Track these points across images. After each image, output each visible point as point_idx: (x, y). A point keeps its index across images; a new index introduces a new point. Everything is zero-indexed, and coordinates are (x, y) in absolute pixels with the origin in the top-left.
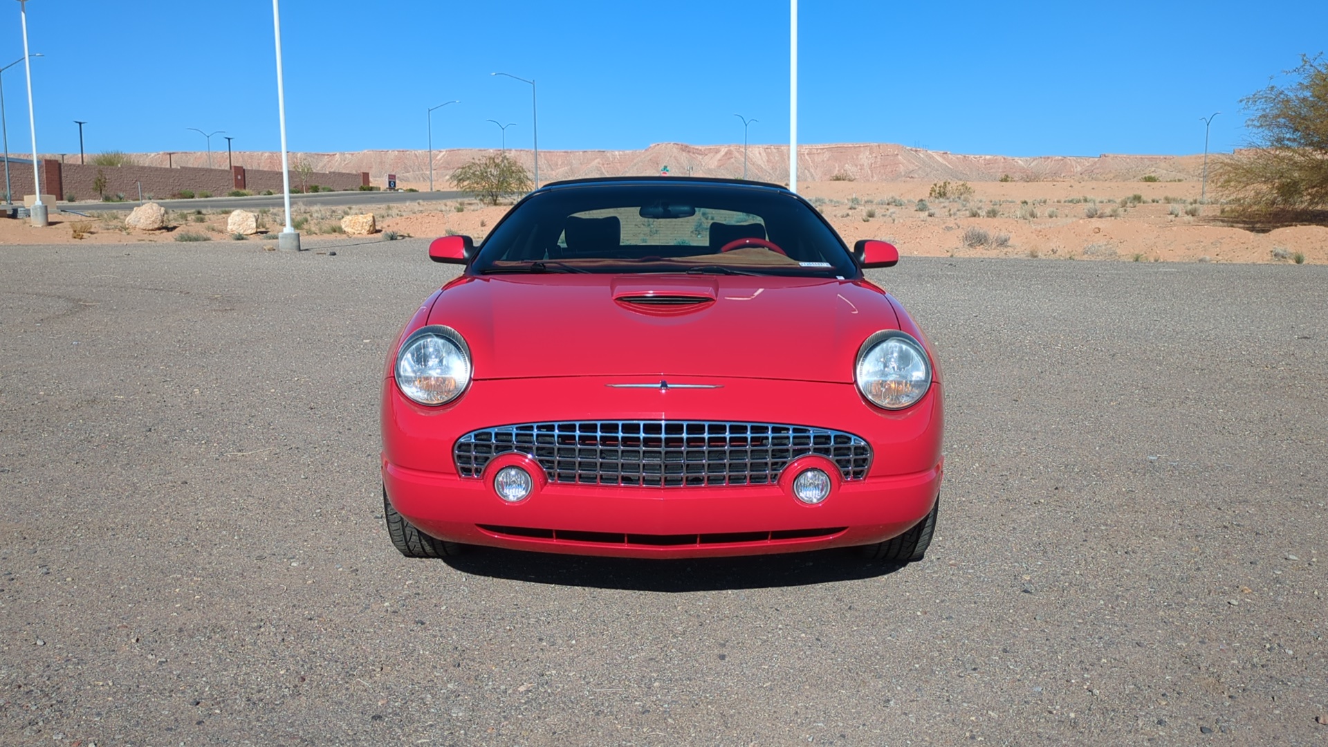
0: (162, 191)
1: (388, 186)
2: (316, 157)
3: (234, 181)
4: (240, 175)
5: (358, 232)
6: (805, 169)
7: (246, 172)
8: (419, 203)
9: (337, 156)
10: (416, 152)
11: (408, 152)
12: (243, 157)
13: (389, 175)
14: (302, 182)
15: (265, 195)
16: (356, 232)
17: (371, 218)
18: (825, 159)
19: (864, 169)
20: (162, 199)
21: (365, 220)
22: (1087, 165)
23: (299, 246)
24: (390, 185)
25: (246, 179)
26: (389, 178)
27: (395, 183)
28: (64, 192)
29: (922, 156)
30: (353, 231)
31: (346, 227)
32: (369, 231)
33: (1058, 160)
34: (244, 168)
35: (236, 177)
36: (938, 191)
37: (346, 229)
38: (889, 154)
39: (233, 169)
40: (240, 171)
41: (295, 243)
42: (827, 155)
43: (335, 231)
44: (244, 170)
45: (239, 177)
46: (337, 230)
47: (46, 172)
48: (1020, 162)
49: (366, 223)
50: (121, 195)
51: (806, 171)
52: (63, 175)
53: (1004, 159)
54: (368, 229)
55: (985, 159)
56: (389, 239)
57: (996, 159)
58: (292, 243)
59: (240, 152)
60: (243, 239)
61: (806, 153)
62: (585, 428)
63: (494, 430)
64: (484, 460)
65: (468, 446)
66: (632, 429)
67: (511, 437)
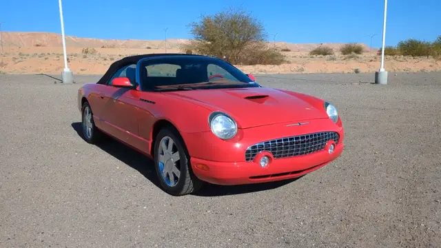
18: (28, 38)
19: (44, 42)
22: (124, 43)
33: (114, 41)
36: (85, 51)
48: (101, 41)
51: (20, 42)
55: (89, 40)
57: (93, 40)
61: (19, 35)
62: (284, 140)
63: (257, 145)
64: (254, 155)
65: (248, 151)
66: (297, 138)
67: (262, 146)
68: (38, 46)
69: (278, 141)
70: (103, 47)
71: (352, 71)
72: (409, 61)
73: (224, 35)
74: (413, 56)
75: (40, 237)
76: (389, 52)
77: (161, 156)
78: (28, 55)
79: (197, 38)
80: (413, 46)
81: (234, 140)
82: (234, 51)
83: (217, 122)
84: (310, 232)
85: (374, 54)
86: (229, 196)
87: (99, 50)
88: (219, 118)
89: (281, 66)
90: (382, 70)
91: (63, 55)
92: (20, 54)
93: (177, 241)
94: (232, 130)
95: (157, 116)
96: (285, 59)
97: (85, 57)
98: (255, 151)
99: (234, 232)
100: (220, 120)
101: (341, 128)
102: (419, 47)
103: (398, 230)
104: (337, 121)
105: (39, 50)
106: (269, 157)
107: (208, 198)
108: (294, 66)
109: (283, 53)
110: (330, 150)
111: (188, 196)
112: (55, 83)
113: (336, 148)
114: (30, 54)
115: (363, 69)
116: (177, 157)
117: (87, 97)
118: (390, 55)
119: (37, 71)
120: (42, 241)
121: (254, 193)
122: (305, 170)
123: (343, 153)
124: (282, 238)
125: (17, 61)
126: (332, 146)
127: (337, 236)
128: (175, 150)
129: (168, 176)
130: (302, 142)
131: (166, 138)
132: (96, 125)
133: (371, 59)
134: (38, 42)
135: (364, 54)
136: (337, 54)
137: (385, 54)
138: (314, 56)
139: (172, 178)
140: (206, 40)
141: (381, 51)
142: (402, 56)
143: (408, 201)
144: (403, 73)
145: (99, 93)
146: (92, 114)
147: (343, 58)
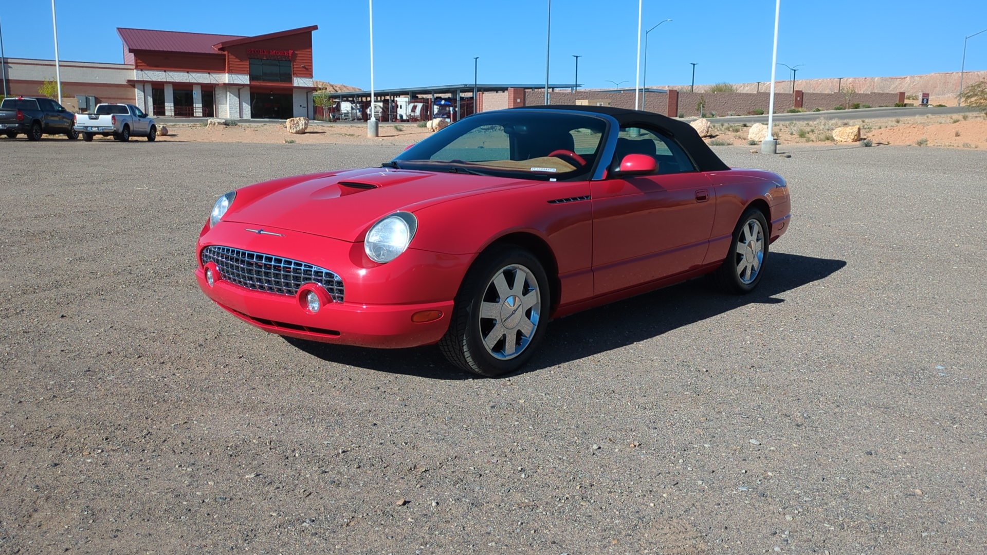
0: (742, 109)
1: (921, 103)
2: (890, 80)
3: (794, 102)
4: (799, 97)
5: (845, 140)
7: (804, 95)
8: (928, 117)
9: (908, 78)
10: (979, 73)
11: (971, 73)
12: (832, 82)
13: (923, 94)
14: (846, 101)
15: (815, 111)
16: (843, 140)
17: (857, 129)
20: (739, 115)
21: (851, 131)
23: (776, 150)
24: (923, 102)
25: (804, 100)
26: (923, 96)
27: (927, 100)
28: (679, 111)
30: (841, 139)
31: (836, 136)
32: (853, 139)
34: (803, 92)
35: (796, 99)
37: (835, 138)
39: (795, 92)
40: (800, 94)
41: (773, 148)
43: (828, 139)
44: (803, 93)
45: (799, 99)
46: (829, 138)
47: (669, 98)
49: (852, 133)
50: (714, 113)
52: (679, 100)
54: (853, 138)
56: (864, 145)
58: (770, 148)
59: (830, 79)
60: (755, 144)
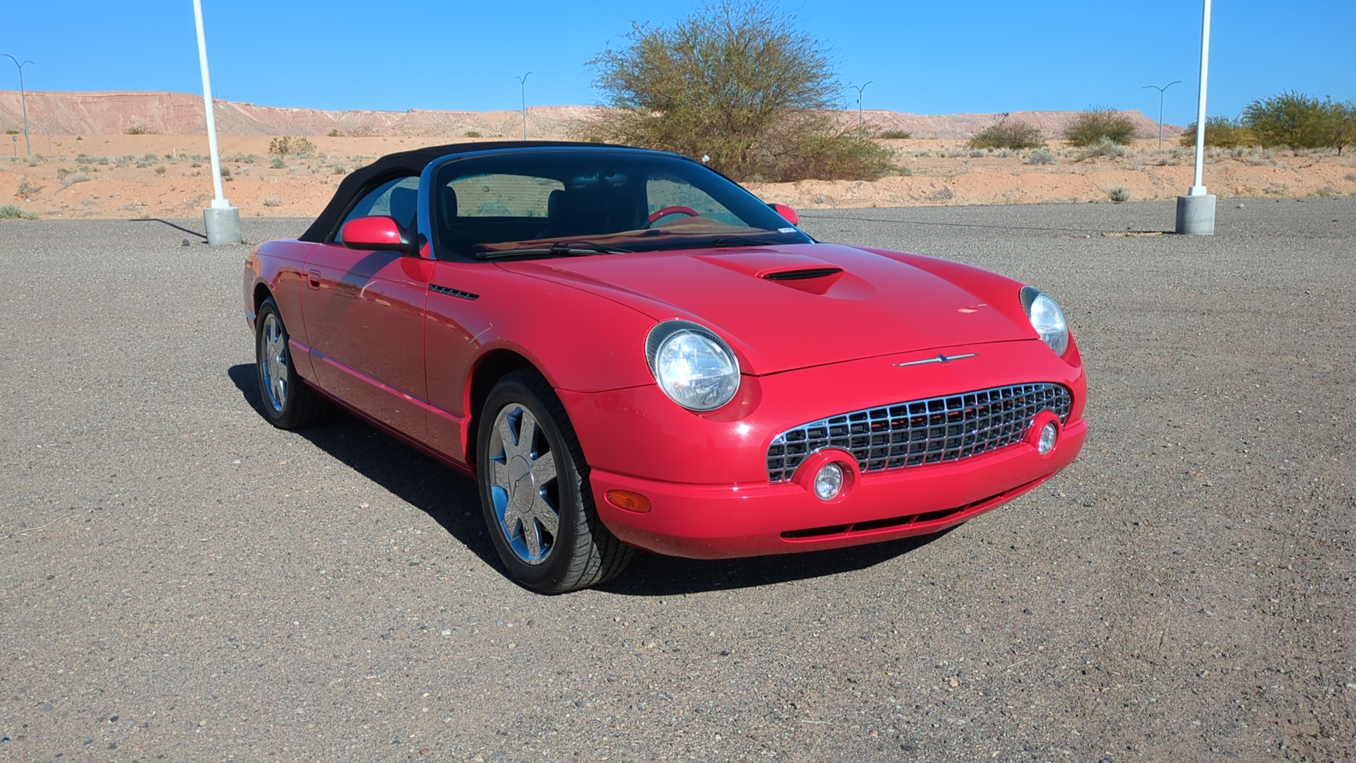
6: (81, 120)
18: (105, 109)
19: (155, 120)
22: (397, 119)
29: (222, 107)
33: (367, 114)
36: (278, 146)
38: (183, 104)
42: (106, 105)
48: (329, 115)
51: (83, 123)
53: (313, 112)
55: (292, 112)
57: (304, 112)
61: (79, 102)
62: (895, 411)
63: (806, 427)
64: (794, 461)
65: (778, 449)
66: (935, 405)
67: (823, 430)
68: (135, 132)
69: (874, 414)
70: (334, 134)
71: (1102, 196)
72: (1281, 162)
73: (702, 89)
74: (1293, 147)
75: (103, 734)
76: (1219, 135)
77: (498, 465)
78: (104, 162)
79: (620, 102)
80: (1293, 118)
81: (730, 412)
82: (734, 139)
83: (675, 354)
84: (980, 711)
85: (1173, 143)
86: (718, 593)
87: (321, 143)
88: (682, 343)
89: (882, 182)
90: (1199, 190)
91: (208, 158)
92: (81, 159)
93: (548, 743)
94: (723, 381)
95: (483, 337)
96: (893, 161)
97: (279, 165)
98: (800, 448)
99: (733, 712)
100: (686, 349)
101: (1078, 371)
102: (1312, 120)
103: (1273, 703)
104: (1062, 349)
105: (139, 147)
106: (844, 468)
107: (649, 600)
108: (921, 185)
109: (885, 144)
110: (1041, 443)
111: (588, 594)
112: (186, 244)
113: (1063, 434)
114: (112, 158)
115: (1138, 189)
116: (546, 469)
117: (269, 284)
118: (1221, 145)
119: (132, 208)
120: (113, 746)
121: (797, 584)
122: (961, 509)
123: (1085, 451)
124: (891, 730)
125: (68, 179)
126: (1050, 430)
127: (1072, 725)
128: (540, 446)
129: (521, 530)
130: (953, 418)
131: (511, 408)
132: (300, 372)
133: (1160, 158)
134: (137, 121)
135: (1141, 144)
136: (1056, 145)
137: (1207, 143)
138: (985, 151)
139: (533, 536)
140: (649, 105)
141: (1194, 131)
142: (1260, 148)
143: (1299, 605)
144: (1264, 200)
145: (306, 269)
146: (287, 337)
147: (1075, 156)
